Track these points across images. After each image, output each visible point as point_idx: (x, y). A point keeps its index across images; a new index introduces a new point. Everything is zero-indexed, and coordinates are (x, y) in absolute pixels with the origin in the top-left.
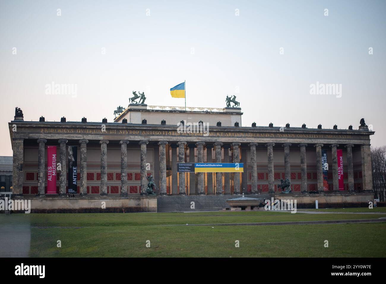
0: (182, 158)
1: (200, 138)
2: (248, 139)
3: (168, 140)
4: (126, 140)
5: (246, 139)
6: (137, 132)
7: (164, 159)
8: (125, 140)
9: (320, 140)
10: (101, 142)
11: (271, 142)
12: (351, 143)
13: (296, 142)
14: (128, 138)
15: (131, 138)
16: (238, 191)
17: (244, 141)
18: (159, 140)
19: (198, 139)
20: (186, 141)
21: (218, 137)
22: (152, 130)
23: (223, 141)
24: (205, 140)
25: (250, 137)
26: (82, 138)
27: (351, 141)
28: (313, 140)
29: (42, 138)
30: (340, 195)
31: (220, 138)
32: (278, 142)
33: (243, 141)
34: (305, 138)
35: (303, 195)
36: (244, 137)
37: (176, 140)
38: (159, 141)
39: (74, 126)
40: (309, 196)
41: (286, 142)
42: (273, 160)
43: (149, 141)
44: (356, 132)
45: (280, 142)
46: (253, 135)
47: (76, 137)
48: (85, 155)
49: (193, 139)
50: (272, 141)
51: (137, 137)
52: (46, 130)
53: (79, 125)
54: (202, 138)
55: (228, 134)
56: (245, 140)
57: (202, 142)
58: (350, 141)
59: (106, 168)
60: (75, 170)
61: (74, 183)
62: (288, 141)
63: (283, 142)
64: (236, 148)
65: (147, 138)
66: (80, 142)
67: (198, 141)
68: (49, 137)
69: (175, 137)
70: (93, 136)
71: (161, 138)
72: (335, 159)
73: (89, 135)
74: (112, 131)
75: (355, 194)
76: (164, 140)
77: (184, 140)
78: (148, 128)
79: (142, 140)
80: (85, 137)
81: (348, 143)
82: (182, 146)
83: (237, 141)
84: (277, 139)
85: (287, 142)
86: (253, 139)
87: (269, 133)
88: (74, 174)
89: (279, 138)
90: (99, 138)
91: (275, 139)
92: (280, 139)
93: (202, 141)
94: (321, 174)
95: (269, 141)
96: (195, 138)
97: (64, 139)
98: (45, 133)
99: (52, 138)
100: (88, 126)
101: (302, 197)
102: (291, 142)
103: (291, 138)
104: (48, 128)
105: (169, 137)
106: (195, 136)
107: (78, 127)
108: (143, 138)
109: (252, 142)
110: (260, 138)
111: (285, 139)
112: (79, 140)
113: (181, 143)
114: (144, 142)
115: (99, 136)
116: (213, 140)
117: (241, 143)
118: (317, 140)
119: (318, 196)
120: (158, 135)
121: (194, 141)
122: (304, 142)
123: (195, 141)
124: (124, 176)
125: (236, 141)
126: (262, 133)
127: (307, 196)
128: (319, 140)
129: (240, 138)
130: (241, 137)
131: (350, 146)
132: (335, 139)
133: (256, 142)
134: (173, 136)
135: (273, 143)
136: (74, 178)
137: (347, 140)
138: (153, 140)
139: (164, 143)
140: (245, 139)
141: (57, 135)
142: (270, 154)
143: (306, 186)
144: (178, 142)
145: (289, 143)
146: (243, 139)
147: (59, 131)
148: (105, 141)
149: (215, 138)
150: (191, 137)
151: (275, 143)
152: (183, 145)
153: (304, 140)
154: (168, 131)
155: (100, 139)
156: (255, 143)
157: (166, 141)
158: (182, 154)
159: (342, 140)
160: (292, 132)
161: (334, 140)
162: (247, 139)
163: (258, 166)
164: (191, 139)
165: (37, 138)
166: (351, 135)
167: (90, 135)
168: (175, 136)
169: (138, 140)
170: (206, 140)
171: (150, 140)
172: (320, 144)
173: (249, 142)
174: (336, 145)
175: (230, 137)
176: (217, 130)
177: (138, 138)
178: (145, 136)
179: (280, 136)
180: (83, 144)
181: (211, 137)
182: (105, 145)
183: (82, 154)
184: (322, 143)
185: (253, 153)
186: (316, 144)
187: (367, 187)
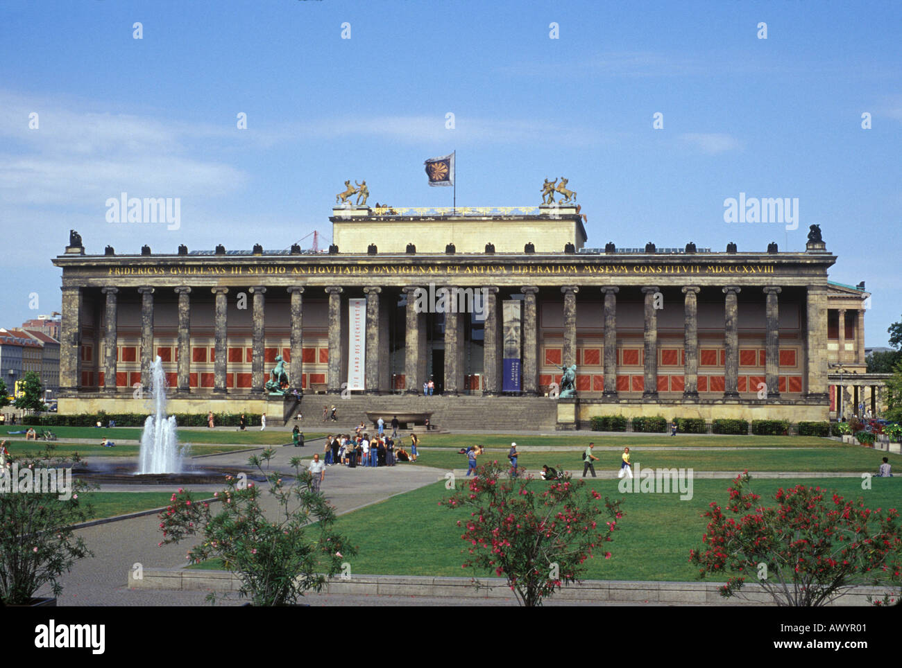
0: (372, 320)
1: (410, 278)
2: (515, 278)
3: (343, 284)
4: (262, 286)
5: (512, 278)
6: (282, 270)
8: (258, 286)
9: (692, 278)
10: (213, 291)
11: (571, 284)
12: (773, 284)
13: (631, 284)
14: (264, 281)
15: (269, 282)
16: (488, 389)
17: (507, 282)
18: (325, 285)
19: (406, 281)
20: (381, 286)
21: (449, 276)
22: (312, 266)
23: (459, 285)
24: (420, 282)
25: (521, 275)
26: (179, 285)
27: (775, 278)
28: (674, 278)
29: (110, 285)
30: (737, 402)
31: (453, 278)
32: (585, 284)
33: (504, 282)
34: (654, 275)
35: (641, 401)
36: (506, 275)
37: (359, 285)
38: (325, 287)
39: (162, 263)
40: (657, 403)
41: (607, 284)
43: (305, 287)
44: (787, 258)
45: (592, 284)
46: (529, 269)
47: (169, 282)
48: (184, 316)
49: (394, 282)
50: (573, 281)
51: (281, 279)
52: (118, 273)
53: (172, 260)
54: (414, 278)
55: (472, 270)
56: (510, 282)
58: (770, 278)
62: (612, 281)
63: (599, 284)
65: (302, 282)
66: (177, 291)
67: (405, 284)
68: (122, 282)
69: (358, 278)
70: (199, 279)
71: (329, 281)
72: (730, 322)
73: (193, 279)
74: (235, 270)
75: (777, 403)
76: (335, 284)
77: (376, 284)
78: (302, 263)
79: (291, 284)
80: (185, 282)
81: (766, 284)
82: (371, 296)
83: (492, 284)
84: (585, 278)
85: (609, 284)
86: (528, 278)
87: (565, 265)
89: (590, 276)
90: (210, 282)
91: (581, 278)
92: (592, 278)
93: (414, 284)
94: (691, 355)
95: (566, 282)
96: (399, 278)
97: (149, 286)
98: (115, 277)
99: (128, 285)
100: (186, 261)
101: (639, 405)
102: (619, 284)
103: (619, 275)
104: (119, 267)
105: (346, 278)
106: (400, 276)
107: (169, 263)
108: (294, 281)
109: (525, 284)
110: (544, 276)
111: (604, 278)
112: (174, 287)
113: (370, 290)
114: (297, 290)
115: (210, 279)
116: (438, 281)
117: (500, 287)
118: (683, 278)
119: (681, 403)
120: (323, 276)
121: (396, 285)
122: (653, 284)
123: (399, 285)
125: (489, 284)
126: (550, 265)
127: (652, 402)
128: (688, 278)
129: (497, 278)
130: (501, 275)
131: (773, 290)
132: (731, 275)
133: (534, 284)
134: (353, 276)
135: (573, 286)
137: (764, 278)
138: (313, 285)
139: (335, 290)
140: (509, 279)
141: (136, 279)
143: (654, 380)
144: (364, 287)
145: (615, 286)
146: (504, 280)
147: (140, 272)
148: (220, 289)
149: (442, 279)
150: (390, 278)
151: (579, 286)
152: (374, 293)
153: (652, 278)
154: (344, 266)
155: (213, 285)
156: (532, 287)
157: (339, 286)
158: (371, 311)
159: (750, 278)
160: (618, 262)
161: (729, 278)
162: (513, 280)
163: (546, 335)
164: (391, 281)
165: (102, 285)
166: (773, 264)
167: (195, 279)
168: (357, 276)
169: (285, 284)
170: (422, 283)
171: (308, 285)
172: (692, 288)
173: (517, 284)
174: (734, 290)
175: (475, 275)
176: (443, 262)
177: (284, 281)
178: (297, 277)
179: (592, 269)
180: (181, 296)
181: (434, 276)
182: (221, 296)
183: (180, 315)
184: (697, 284)
185: (527, 308)
186: (681, 287)
187: (814, 386)
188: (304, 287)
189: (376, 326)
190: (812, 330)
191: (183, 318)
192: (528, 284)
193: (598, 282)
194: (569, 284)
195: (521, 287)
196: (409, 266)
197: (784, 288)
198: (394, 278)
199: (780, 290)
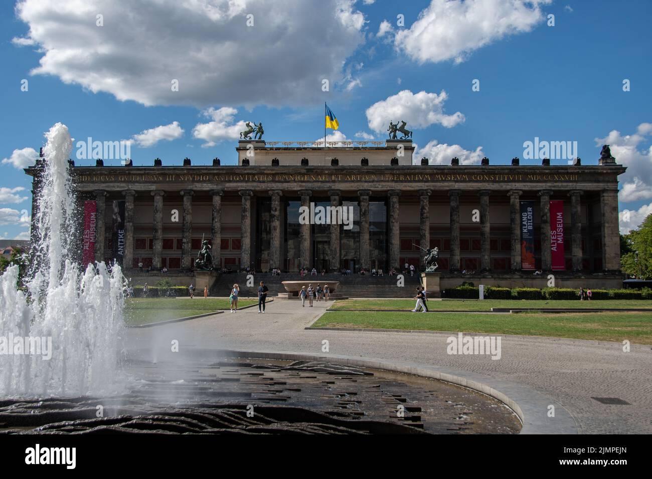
0: (275, 216)
1: (304, 184)
2: (384, 184)
3: (253, 189)
4: (190, 190)
6: (206, 177)
7: (246, 217)
8: (187, 190)
9: (516, 184)
10: (152, 194)
11: (426, 188)
12: (577, 189)
13: (471, 189)
14: (192, 186)
15: (196, 187)
17: (378, 187)
18: (239, 189)
19: (300, 186)
20: (281, 190)
21: (334, 182)
22: (229, 174)
23: (341, 189)
24: (312, 188)
25: (388, 181)
26: (126, 189)
27: (579, 184)
28: (503, 184)
31: (336, 184)
32: (437, 188)
33: (375, 187)
34: (487, 181)
35: (479, 277)
36: (377, 181)
37: (265, 189)
38: (238, 191)
40: (492, 278)
41: (452, 188)
42: (427, 218)
43: (224, 191)
44: (587, 169)
45: (442, 188)
46: (393, 177)
47: (118, 187)
48: (130, 213)
49: (292, 187)
50: (427, 186)
51: (205, 184)
54: (307, 184)
55: (351, 177)
56: (380, 187)
57: (307, 190)
58: (575, 184)
59: (160, 231)
60: (121, 234)
61: (119, 253)
62: (456, 187)
63: (447, 188)
64: (363, 199)
65: (221, 187)
66: (124, 193)
67: (300, 189)
69: (264, 184)
70: (141, 185)
71: (241, 186)
72: (545, 217)
73: (136, 184)
74: (169, 178)
75: (583, 277)
76: (247, 188)
77: (278, 188)
78: (221, 172)
79: (213, 188)
80: (130, 187)
81: (572, 189)
82: (274, 198)
83: (366, 188)
84: (436, 184)
85: (454, 188)
86: (394, 184)
87: (421, 173)
88: (119, 240)
89: (440, 182)
90: (150, 187)
91: (432, 184)
92: (442, 184)
93: (307, 188)
94: (517, 241)
95: (421, 187)
96: (295, 184)
97: (102, 190)
101: (479, 279)
102: (462, 189)
103: (461, 182)
104: (79, 175)
105: (255, 184)
106: (296, 182)
108: (215, 186)
109: (391, 189)
110: (405, 182)
111: (451, 184)
112: (122, 191)
113: (274, 193)
114: (217, 193)
115: (150, 184)
116: (325, 186)
117: (373, 191)
118: (510, 184)
119: (510, 278)
120: (237, 182)
121: (293, 189)
122: (486, 188)
123: (295, 189)
124: (185, 243)
125: (364, 189)
126: (410, 174)
127: (488, 277)
128: (514, 184)
129: (370, 184)
130: (373, 181)
131: (577, 193)
132: (545, 182)
133: (398, 188)
134: (260, 182)
135: (428, 190)
136: (120, 245)
137: (571, 184)
138: (230, 189)
139: (246, 193)
140: (379, 185)
141: (91, 185)
142: (423, 208)
143: (489, 261)
144: (269, 190)
145: (458, 190)
146: (375, 185)
147: (95, 179)
148: (158, 192)
149: (328, 185)
150: (289, 184)
151: (431, 190)
152: (276, 195)
153: (486, 184)
154: (254, 175)
155: (152, 189)
156: (396, 191)
157: (250, 190)
158: (274, 209)
159: (560, 184)
160: (462, 171)
161: (544, 184)
162: (382, 185)
163: (401, 229)
164: (289, 186)
166: (578, 173)
167: (138, 184)
168: (264, 182)
169: (208, 189)
170: (314, 188)
171: (225, 189)
172: (516, 191)
173: (385, 189)
174: (548, 193)
175: (353, 181)
176: (329, 172)
177: (207, 186)
178: (218, 183)
179: (441, 178)
180: (127, 197)
181: (322, 182)
182: (158, 197)
183: (126, 212)
184: (520, 188)
185: (393, 206)
186: (508, 191)
187: (610, 265)
188: (222, 190)
189: (278, 220)
190: (608, 223)
191: (128, 214)
192: (393, 189)
193: (446, 187)
194: (424, 188)
195: (389, 190)
196: (304, 175)
197: (586, 192)
198: (291, 184)
199: (582, 193)
